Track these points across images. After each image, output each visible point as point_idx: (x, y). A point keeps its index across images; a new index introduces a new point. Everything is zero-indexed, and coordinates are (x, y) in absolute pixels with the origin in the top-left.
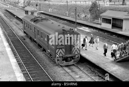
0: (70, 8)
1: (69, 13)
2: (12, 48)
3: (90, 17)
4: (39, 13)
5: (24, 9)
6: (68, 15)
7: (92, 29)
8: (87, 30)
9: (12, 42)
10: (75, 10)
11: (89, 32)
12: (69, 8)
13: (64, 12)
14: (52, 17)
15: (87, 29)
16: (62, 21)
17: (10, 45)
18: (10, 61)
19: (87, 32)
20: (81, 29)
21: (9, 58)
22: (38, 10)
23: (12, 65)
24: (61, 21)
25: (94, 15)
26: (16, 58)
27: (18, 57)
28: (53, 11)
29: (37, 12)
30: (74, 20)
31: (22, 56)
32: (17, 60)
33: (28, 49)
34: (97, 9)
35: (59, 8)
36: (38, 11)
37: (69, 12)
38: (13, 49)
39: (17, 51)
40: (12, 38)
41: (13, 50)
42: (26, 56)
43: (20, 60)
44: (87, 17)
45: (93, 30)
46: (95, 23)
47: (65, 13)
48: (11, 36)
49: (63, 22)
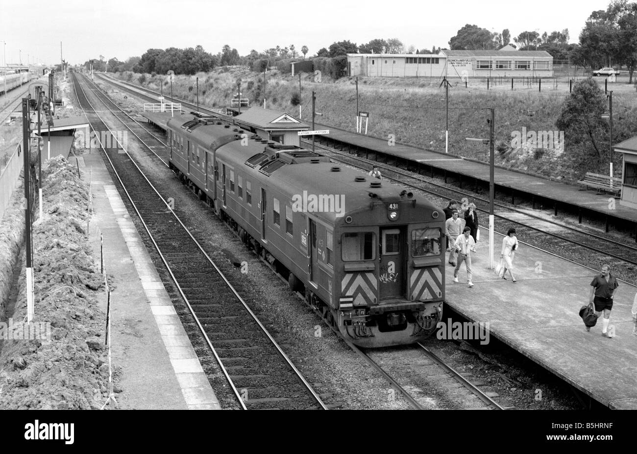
0: (458, 112)
1: (454, 137)
2: (178, 307)
3: (562, 156)
4: (306, 141)
5: (237, 117)
6: (451, 146)
7: (571, 220)
8: (548, 224)
9: (180, 276)
10: (484, 125)
11: (555, 236)
12: (454, 115)
13: (429, 132)
14: (370, 156)
15: (549, 218)
16: (421, 177)
17: (169, 289)
18: (171, 368)
19: (547, 233)
20: (515, 216)
21: (167, 354)
22: (303, 125)
23: (180, 389)
24: (416, 176)
25: (581, 150)
26: (199, 353)
27: (206, 348)
28: (377, 127)
29: (300, 134)
30: (480, 173)
31: (227, 346)
32: (202, 363)
33: (257, 312)
34: (598, 116)
35: (405, 114)
36: (303, 129)
37: (453, 132)
38: (186, 311)
39: (203, 323)
40: (180, 256)
41: (183, 317)
42: (246, 344)
43: (215, 366)
44: (544, 158)
45: (577, 222)
46: (589, 189)
47: (433, 137)
48: (174, 248)
49: (422, 185)
